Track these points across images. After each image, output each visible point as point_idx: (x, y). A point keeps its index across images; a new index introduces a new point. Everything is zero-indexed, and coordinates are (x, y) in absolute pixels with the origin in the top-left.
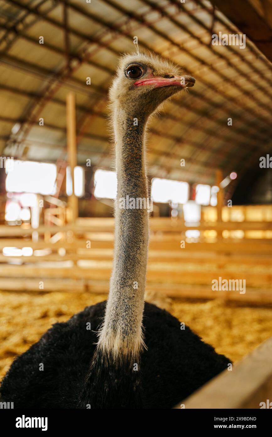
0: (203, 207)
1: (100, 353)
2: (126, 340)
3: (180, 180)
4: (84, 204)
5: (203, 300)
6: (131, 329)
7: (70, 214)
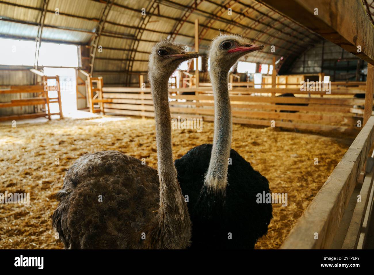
0: (264, 75)
1: (206, 187)
2: (220, 181)
3: (252, 62)
4: (202, 75)
5: (263, 127)
6: (223, 176)
7: (196, 80)
